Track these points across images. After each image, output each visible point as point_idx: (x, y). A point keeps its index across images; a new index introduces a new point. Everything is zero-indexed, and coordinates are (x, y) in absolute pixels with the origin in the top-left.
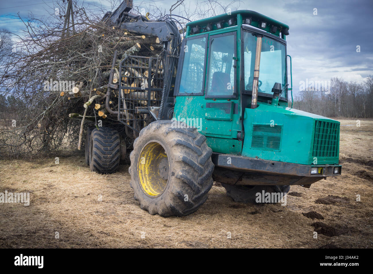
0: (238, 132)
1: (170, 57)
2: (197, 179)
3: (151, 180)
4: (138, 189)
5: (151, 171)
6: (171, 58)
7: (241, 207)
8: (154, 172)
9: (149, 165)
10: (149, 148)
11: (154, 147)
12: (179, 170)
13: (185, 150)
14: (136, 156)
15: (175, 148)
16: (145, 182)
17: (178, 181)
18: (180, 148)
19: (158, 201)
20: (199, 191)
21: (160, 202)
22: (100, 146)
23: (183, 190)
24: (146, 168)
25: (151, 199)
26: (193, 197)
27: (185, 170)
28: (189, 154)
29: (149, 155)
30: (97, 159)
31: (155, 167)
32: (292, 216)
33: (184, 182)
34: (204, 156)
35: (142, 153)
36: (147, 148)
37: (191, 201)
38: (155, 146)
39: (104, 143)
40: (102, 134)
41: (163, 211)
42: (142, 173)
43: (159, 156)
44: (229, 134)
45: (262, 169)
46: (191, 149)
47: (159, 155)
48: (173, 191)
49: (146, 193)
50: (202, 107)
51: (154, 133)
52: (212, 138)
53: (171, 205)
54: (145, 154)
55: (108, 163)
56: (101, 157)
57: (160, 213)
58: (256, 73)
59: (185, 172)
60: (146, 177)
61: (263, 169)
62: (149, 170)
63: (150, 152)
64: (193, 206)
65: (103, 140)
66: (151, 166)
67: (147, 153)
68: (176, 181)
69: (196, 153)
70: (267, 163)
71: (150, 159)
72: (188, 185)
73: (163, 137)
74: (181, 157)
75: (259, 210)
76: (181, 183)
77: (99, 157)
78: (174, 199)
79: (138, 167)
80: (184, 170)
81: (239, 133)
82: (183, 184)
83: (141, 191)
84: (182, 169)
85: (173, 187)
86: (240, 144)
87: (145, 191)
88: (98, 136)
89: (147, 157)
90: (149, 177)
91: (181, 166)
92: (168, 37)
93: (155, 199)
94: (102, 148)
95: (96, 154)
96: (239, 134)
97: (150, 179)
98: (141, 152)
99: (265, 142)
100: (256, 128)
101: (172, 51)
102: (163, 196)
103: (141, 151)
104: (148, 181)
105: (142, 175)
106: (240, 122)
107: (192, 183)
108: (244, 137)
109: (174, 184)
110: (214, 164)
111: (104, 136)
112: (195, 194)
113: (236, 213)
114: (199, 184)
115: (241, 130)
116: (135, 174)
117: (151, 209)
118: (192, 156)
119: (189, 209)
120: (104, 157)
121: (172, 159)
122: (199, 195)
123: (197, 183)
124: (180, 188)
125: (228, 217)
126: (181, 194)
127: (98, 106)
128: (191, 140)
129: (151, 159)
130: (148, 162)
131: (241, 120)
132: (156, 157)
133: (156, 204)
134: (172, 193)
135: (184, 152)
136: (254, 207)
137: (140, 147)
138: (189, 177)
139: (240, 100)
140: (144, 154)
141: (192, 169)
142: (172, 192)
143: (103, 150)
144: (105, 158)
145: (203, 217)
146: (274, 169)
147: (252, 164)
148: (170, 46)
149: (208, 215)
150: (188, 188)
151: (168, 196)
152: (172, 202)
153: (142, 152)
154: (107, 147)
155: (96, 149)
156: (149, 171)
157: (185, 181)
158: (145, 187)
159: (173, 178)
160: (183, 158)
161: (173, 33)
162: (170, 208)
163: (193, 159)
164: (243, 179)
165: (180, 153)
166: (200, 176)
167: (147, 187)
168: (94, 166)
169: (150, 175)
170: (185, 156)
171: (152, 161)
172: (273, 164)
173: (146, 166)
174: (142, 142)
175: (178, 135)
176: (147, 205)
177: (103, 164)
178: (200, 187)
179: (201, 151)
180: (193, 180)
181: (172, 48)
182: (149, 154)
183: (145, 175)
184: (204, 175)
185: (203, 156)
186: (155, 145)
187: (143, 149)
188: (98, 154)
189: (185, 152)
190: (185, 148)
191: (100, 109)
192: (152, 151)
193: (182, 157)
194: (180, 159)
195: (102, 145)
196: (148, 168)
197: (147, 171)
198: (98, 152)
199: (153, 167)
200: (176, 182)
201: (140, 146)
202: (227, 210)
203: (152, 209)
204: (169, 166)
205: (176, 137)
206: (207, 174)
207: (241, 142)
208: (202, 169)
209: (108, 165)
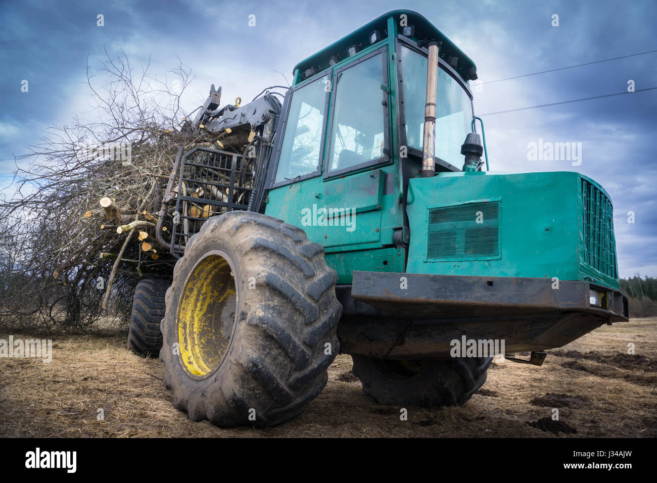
0: (396, 229)
1: (266, 147)
2: (301, 331)
3: (204, 345)
4: (171, 363)
5: (206, 326)
6: (268, 147)
7: (395, 413)
8: (213, 330)
9: (203, 313)
10: (203, 275)
11: (213, 272)
12: (258, 306)
13: (274, 260)
14: (175, 292)
15: (252, 256)
16: (189, 347)
17: (254, 332)
18: (263, 256)
19: (208, 387)
20: (303, 362)
21: (210, 390)
22: (144, 306)
23: (266, 356)
24: (196, 319)
25: (194, 384)
26: (290, 375)
27: (272, 305)
28: (283, 270)
29: (203, 292)
30: (137, 329)
31: (215, 319)
32: (509, 427)
33: (268, 334)
34: (320, 280)
35: (187, 284)
36: (199, 274)
37: (286, 388)
38: (216, 270)
39: (152, 302)
40: (151, 288)
41: (217, 411)
42: (185, 328)
43: (224, 296)
44: (376, 238)
45: (464, 297)
46: (288, 259)
47: (226, 293)
48: (240, 358)
49: (187, 370)
50: (317, 197)
51: (211, 235)
52: (337, 256)
53: (234, 394)
54: (195, 288)
55: (155, 338)
56: (144, 326)
57: (210, 416)
58: (429, 110)
59: (271, 311)
60: (193, 338)
61: (466, 298)
62: (203, 324)
63: (206, 283)
64: (290, 402)
65: (150, 297)
66: (206, 316)
67: (199, 285)
68: (249, 333)
69: (301, 270)
70: (474, 282)
71: (204, 299)
72: (278, 343)
73: (227, 238)
74: (263, 274)
75: (435, 417)
76: (261, 338)
77: (140, 326)
78: (243, 379)
79: (179, 315)
80: (269, 305)
81: (397, 231)
82: (267, 341)
83: (179, 367)
84: (263, 303)
85: (242, 347)
86: (399, 255)
87: (185, 367)
88: (143, 291)
89: (198, 295)
90: (200, 339)
91: (262, 296)
92: (265, 115)
93: (202, 383)
94: (148, 311)
95: (136, 320)
96: (399, 234)
97: (202, 343)
98: (185, 283)
99: (460, 242)
100: (437, 215)
101: (270, 137)
102: (218, 374)
103: (187, 281)
104: (196, 347)
105: (185, 333)
106: (399, 209)
107: (289, 339)
108: (409, 240)
109: (243, 341)
110: (342, 305)
111: (153, 291)
112: (296, 370)
113: (387, 423)
114: (304, 343)
115: (402, 224)
116: (171, 329)
117: (191, 409)
118: (290, 276)
119: (281, 409)
120: (149, 326)
121: (243, 282)
122: (306, 371)
123: (300, 340)
124: (259, 350)
125: (372, 430)
126: (260, 366)
127: (144, 235)
128: (289, 243)
129: (208, 301)
130: (202, 305)
131: (402, 205)
132: (218, 297)
133: (203, 395)
134: (238, 363)
135: (272, 265)
136: (423, 411)
137: (186, 272)
138: (281, 323)
139: (397, 165)
140: (193, 289)
141: (290, 306)
142: (238, 360)
143: (149, 314)
144: (151, 329)
145: (316, 430)
146: (493, 295)
147: (436, 287)
148: (268, 130)
149: (326, 427)
150: (277, 352)
151: (229, 373)
152: (237, 387)
153: (189, 281)
154: (156, 310)
155: (136, 311)
156: (202, 327)
157: (271, 331)
158: (189, 358)
159: (243, 326)
160: (267, 277)
161: (273, 110)
162: (232, 403)
163: (291, 282)
164: (407, 339)
165: (263, 265)
166: (308, 324)
167: (192, 359)
168: (132, 342)
169: (202, 334)
170: (274, 272)
171: (209, 305)
172: (490, 283)
173: (196, 315)
174: (188, 260)
175: (261, 232)
176: (186, 397)
177: (147, 339)
178: (308, 352)
179: (313, 268)
180: (289, 331)
181: (270, 132)
182: (204, 288)
183: (192, 333)
184: (318, 324)
185: (316, 279)
186: (215, 267)
187: (189, 275)
188: (138, 320)
189: (275, 266)
190: (274, 256)
191: (146, 240)
192: (211, 282)
193: (266, 274)
194: (262, 279)
195: (147, 305)
196: (200, 320)
197: (196, 325)
198: (139, 317)
199: (210, 319)
200: (248, 335)
201: (184, 270)
202: (369, 417)
203: (194, 407)
204: (237, 300)
205: (257, 234)
206: (326, 321)
207: (403, 250)
208: (315, 309)
209: (155, 341)
